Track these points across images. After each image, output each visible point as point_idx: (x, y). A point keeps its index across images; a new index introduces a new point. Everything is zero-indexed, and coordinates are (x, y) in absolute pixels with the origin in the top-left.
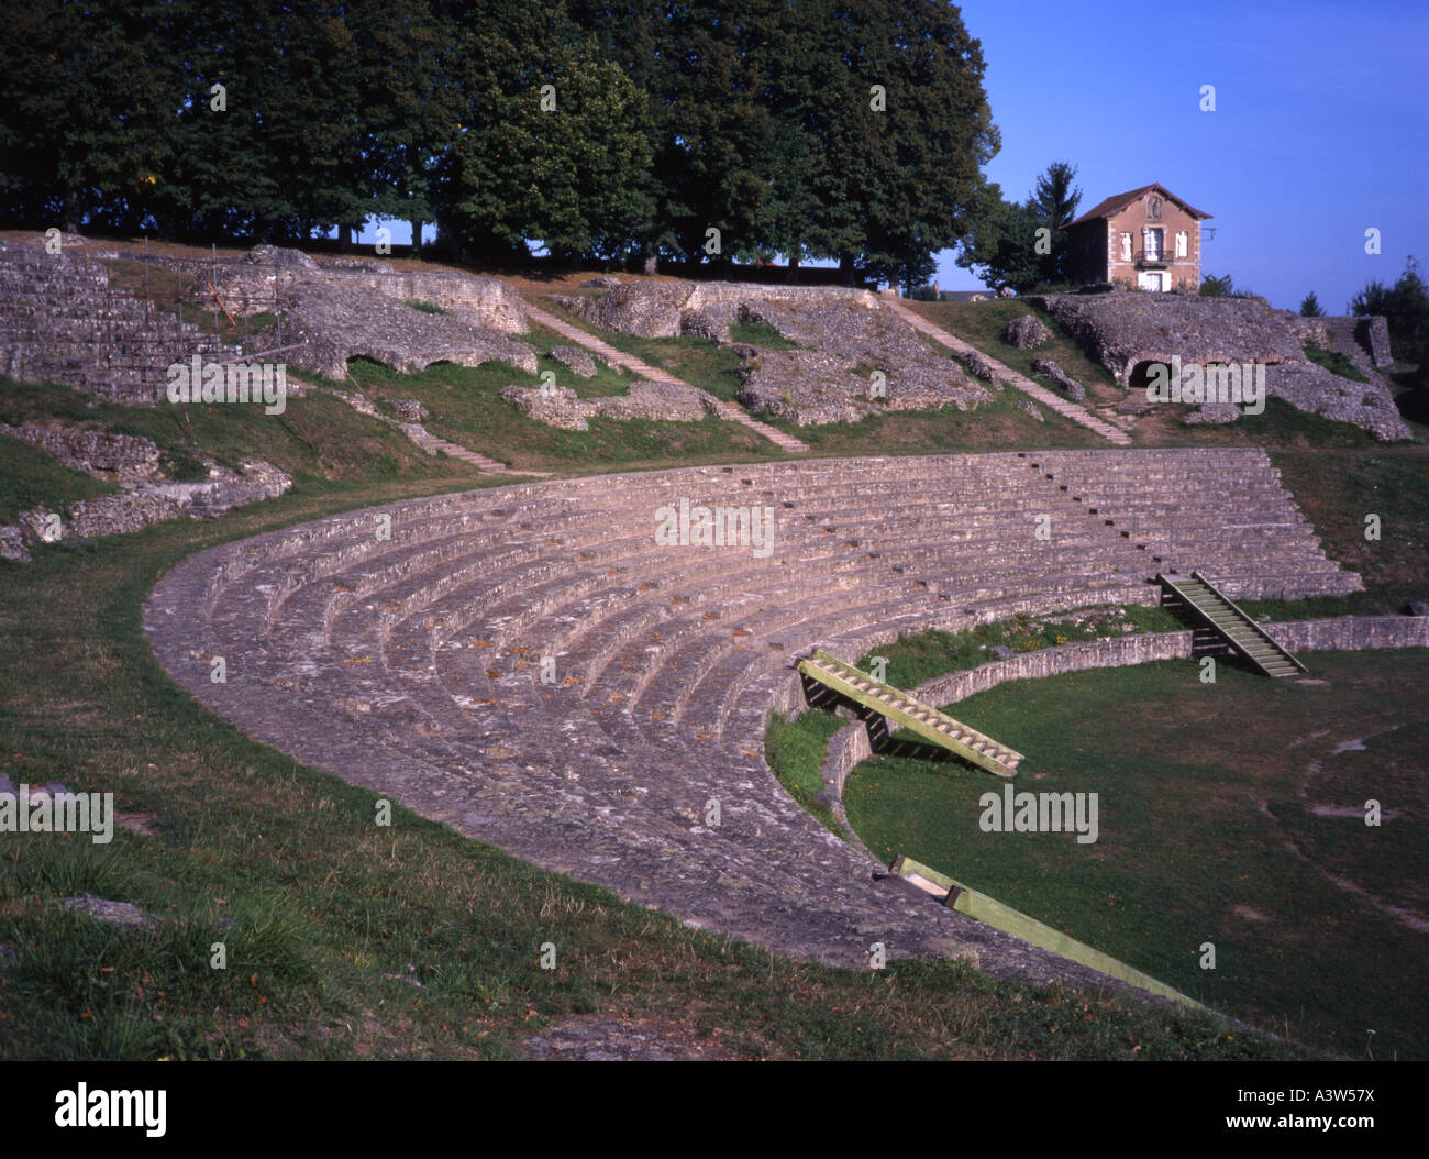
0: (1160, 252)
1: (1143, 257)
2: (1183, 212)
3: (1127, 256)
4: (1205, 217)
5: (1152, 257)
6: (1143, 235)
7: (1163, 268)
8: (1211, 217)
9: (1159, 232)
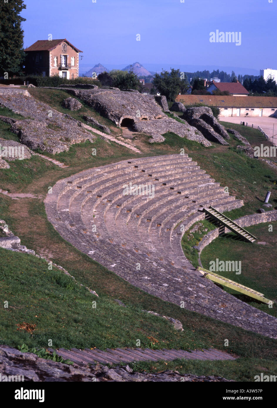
0: (66, 64)
1: (61, 65)
2: (73, 50)
3: (55, 65)
4: (80, 52)
5: (63, 66)
6: (61, 57)
7: (67, 70)
8: (82, 52)
9: (66, 57)
